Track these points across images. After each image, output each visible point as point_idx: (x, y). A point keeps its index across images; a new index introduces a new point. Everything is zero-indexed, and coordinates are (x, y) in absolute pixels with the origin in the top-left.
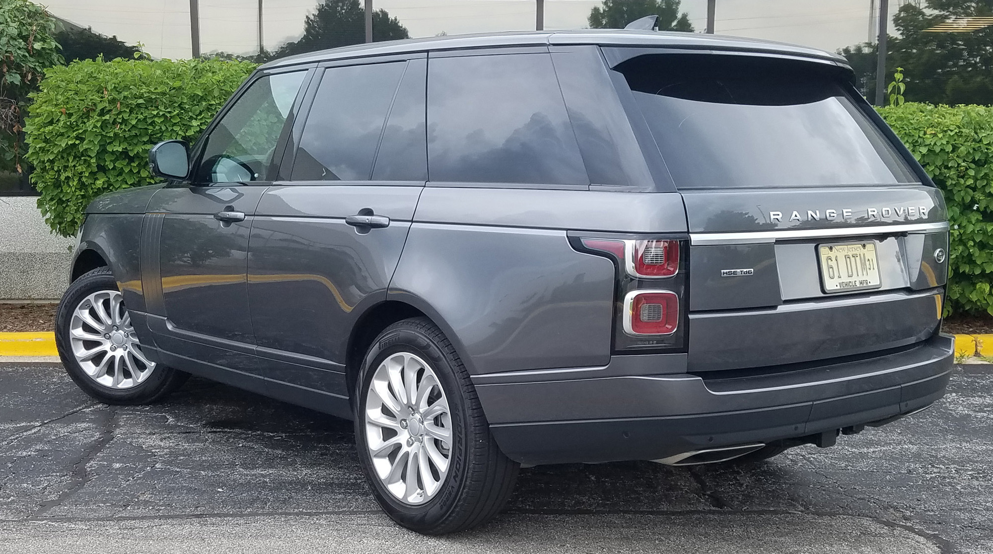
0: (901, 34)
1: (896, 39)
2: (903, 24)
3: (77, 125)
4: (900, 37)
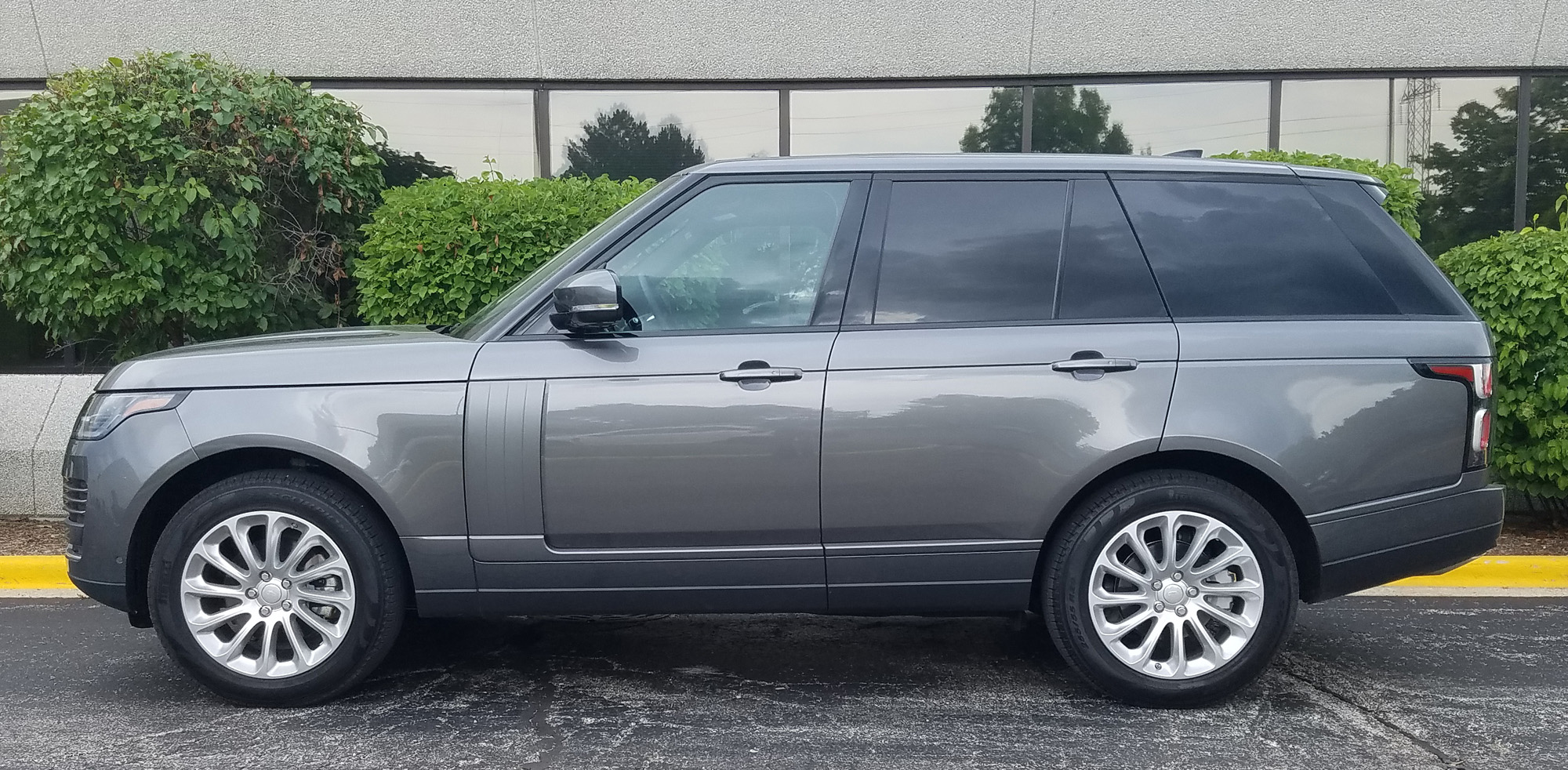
0: (1462, 144)
1: (1455, 151)
2: (1465, 130)
3: (440, 268)
4: (1461, 149)
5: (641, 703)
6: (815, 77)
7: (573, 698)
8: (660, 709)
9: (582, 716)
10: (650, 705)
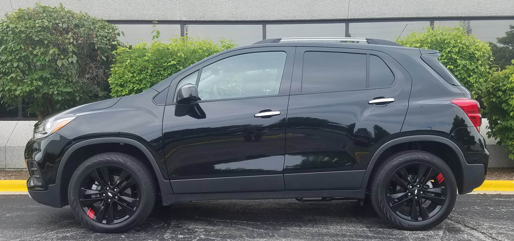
5: (202, 230)
6: (275, 20)
7: (177, 228)
8: (210, 232)
9: (179, 235)
10: (206, 231)
